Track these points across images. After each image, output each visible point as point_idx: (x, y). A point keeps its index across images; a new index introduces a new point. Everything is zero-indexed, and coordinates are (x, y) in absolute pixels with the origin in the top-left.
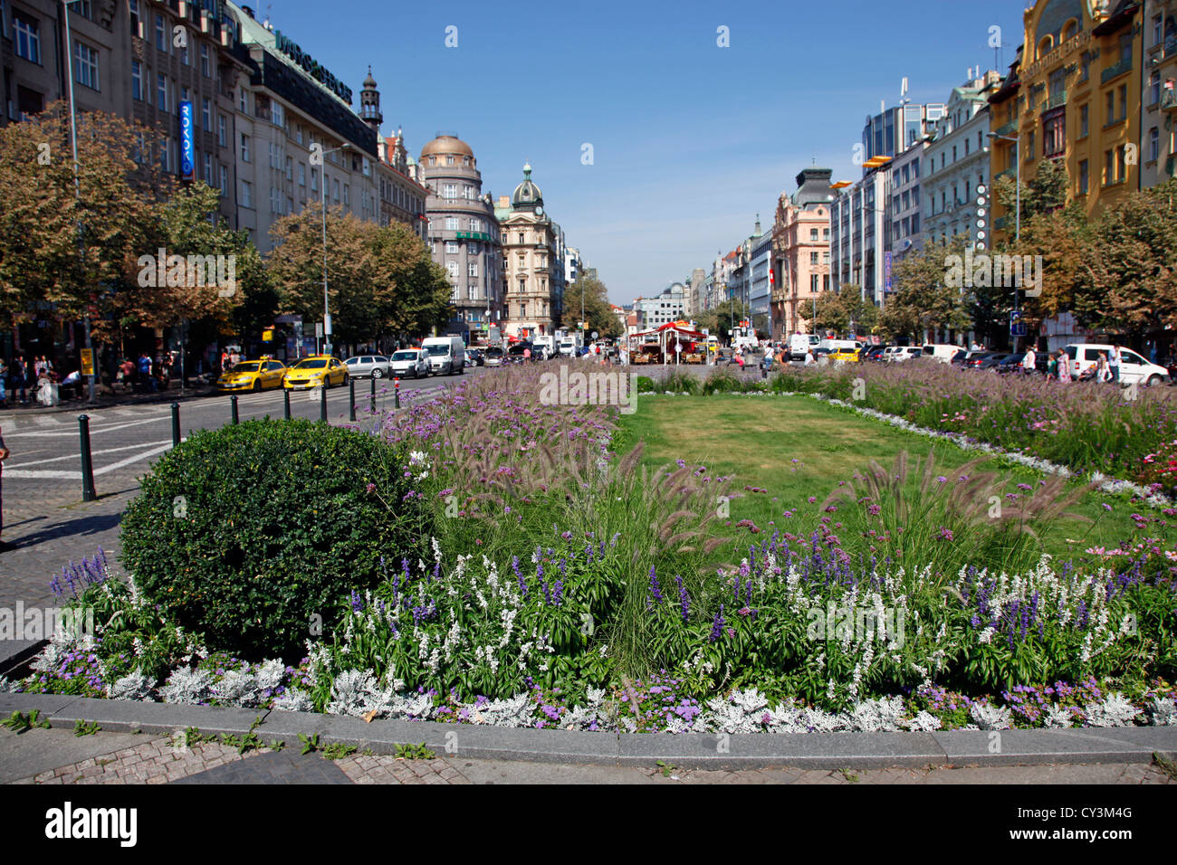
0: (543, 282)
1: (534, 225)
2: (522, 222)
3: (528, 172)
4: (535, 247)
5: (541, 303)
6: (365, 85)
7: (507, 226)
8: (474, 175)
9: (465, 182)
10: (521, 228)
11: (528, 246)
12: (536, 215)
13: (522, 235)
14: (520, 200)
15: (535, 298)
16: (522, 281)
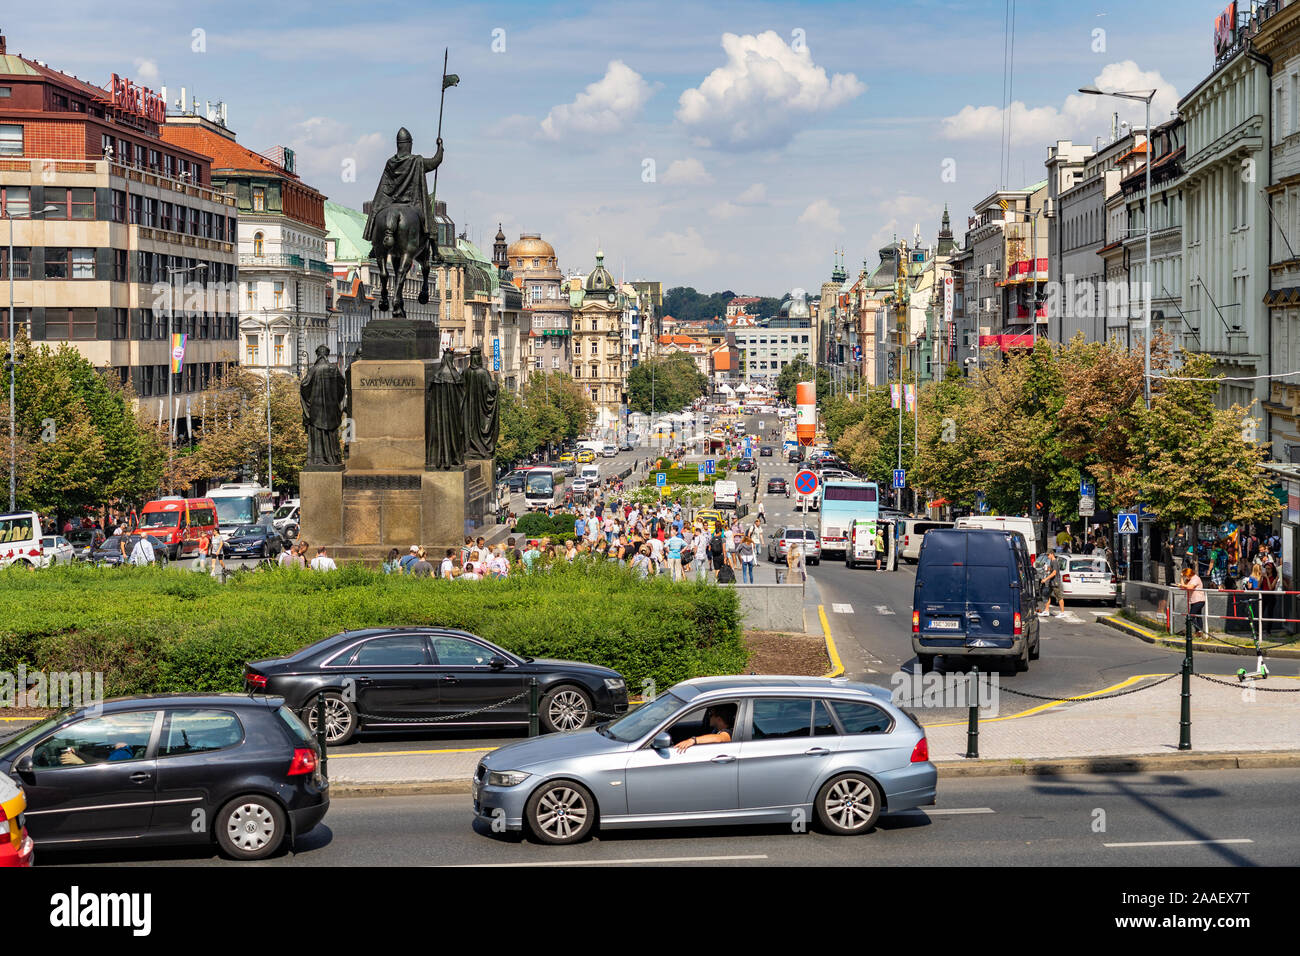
0: (615, 368)
1: (607, 313)
2: (594, 310)
3: (600, 259)
4: (608, 334)
5: (613, 388)
6: (497, 239)
7: (581, 314)
8: (556, 276)
9: (550, 283)
10: (594, 315)
11: (601, 333)
12: (609, 302)
13: (594, 322)
14: (593, 288)
15: (607, 383)
16: (595, 367)
